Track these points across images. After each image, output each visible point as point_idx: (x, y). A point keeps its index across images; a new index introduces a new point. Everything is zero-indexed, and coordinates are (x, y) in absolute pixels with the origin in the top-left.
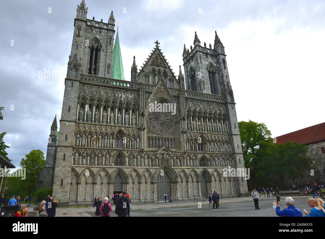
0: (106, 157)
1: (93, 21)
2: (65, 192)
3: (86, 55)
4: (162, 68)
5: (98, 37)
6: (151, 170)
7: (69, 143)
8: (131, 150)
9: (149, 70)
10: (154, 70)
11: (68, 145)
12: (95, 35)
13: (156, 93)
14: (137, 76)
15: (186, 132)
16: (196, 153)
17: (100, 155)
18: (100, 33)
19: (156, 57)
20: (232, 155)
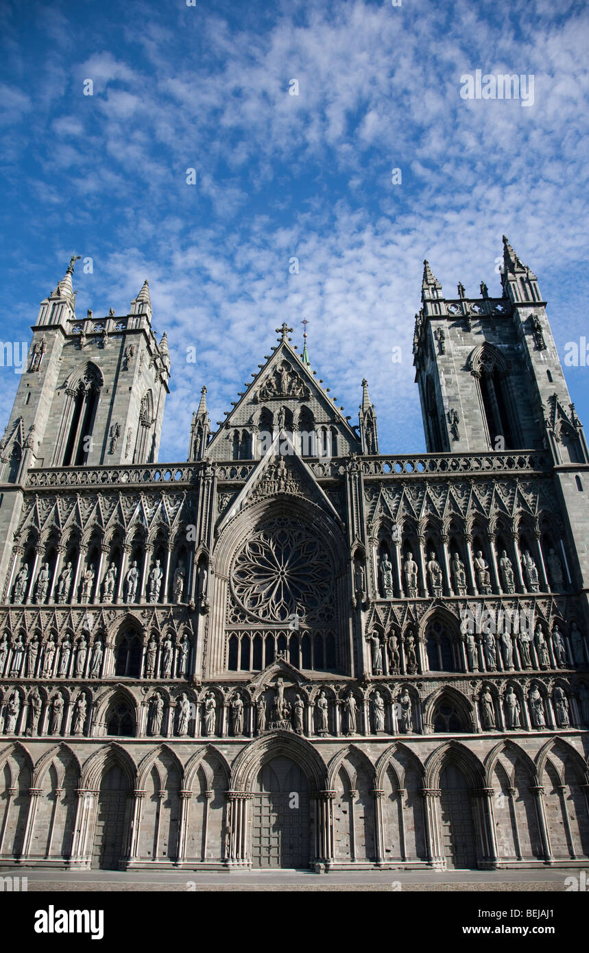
0: (76, 707)
1: (87, 322)
3: (57, 416)
4: (296, 401)
9: (248, 418)
10: (265, 414)
12: (88, 356)
13: (261, 485)
14: (203, 444)
17: (59, 702)
18: (102, 346)
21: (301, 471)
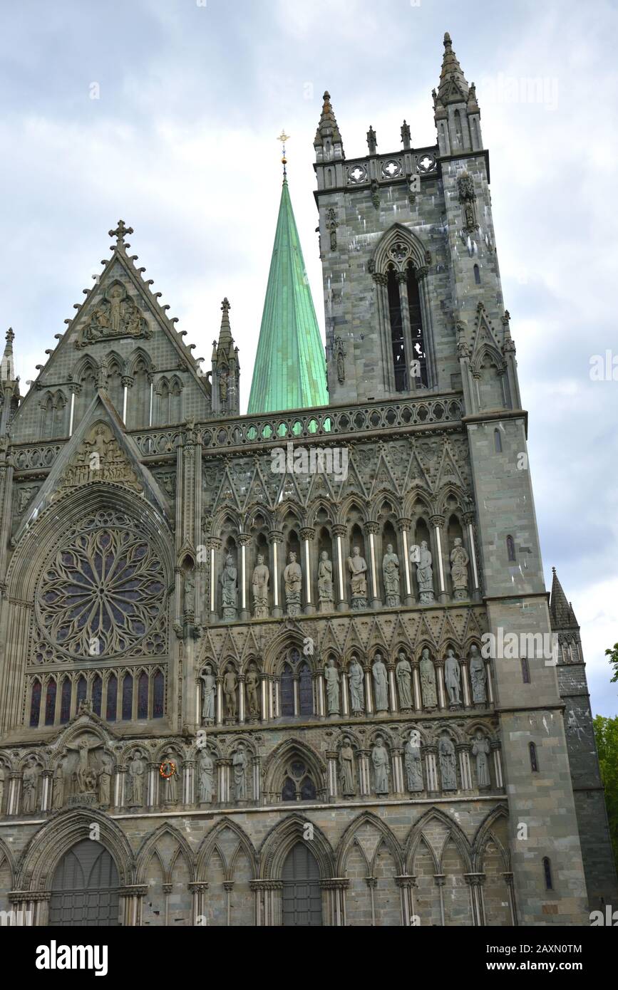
4: (129, 341)
6: (10, 836)
9: (65, 373)
10: (89, 365)
13: (72, 471)
16: (251, 732)
21: (125, 449)
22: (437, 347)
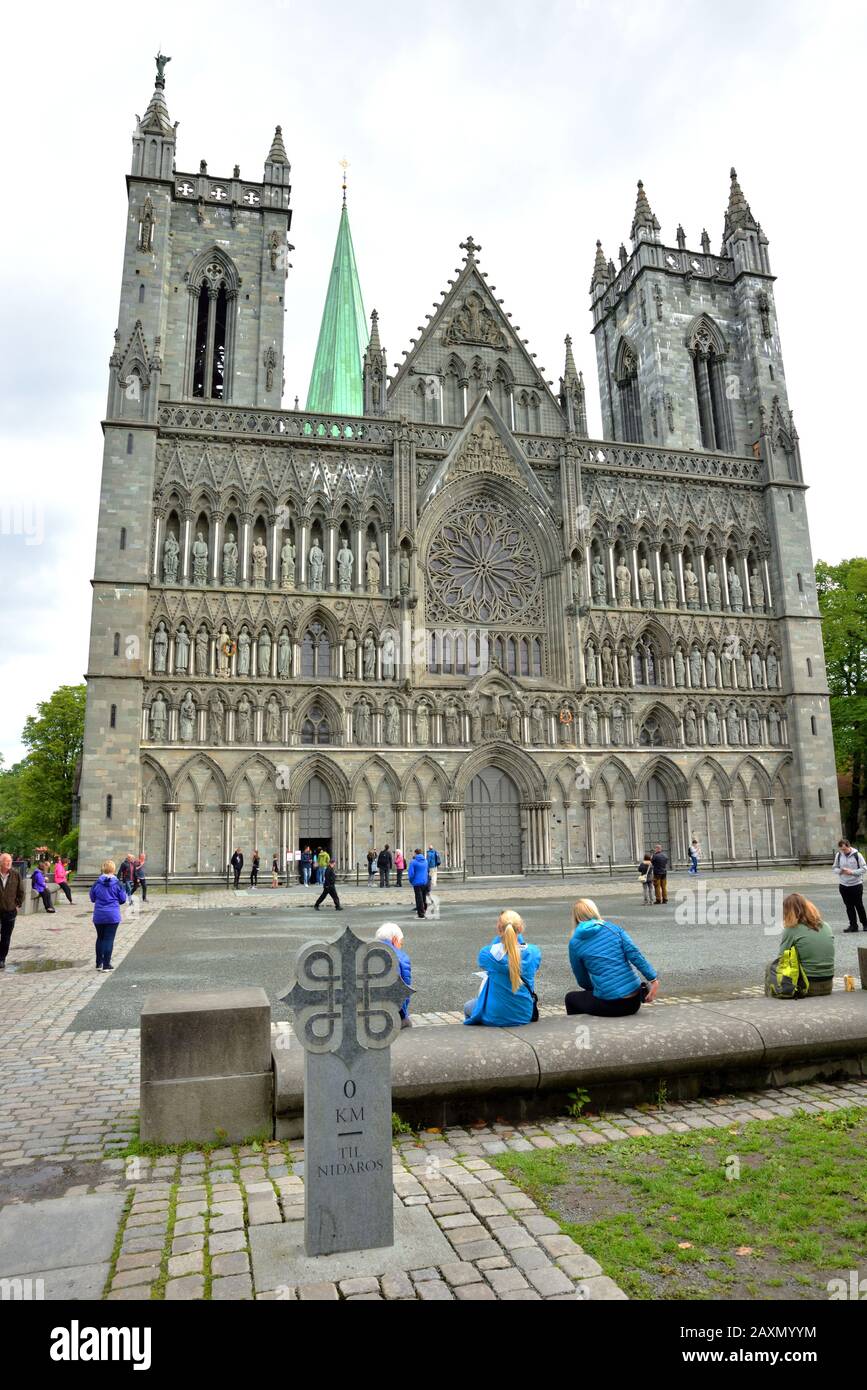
0: (266, 713)
1: (201, 179)
2: (123, 839)
3: (179, 323)
4: (490, 350)
5: (224, 243)
6: (443, 760)
7: (126, 666)
8: (362, 683)
9: (435, 364)
10: (455, 362)
11: (123, 672)
13: (464, 457)
14: (384, 393)
15: (584, 612)
17: (245, 706)
18: (233, 224)
19: (464, 308)
20: (783, 702)
21: (509, 447)
22: (735, 421)
